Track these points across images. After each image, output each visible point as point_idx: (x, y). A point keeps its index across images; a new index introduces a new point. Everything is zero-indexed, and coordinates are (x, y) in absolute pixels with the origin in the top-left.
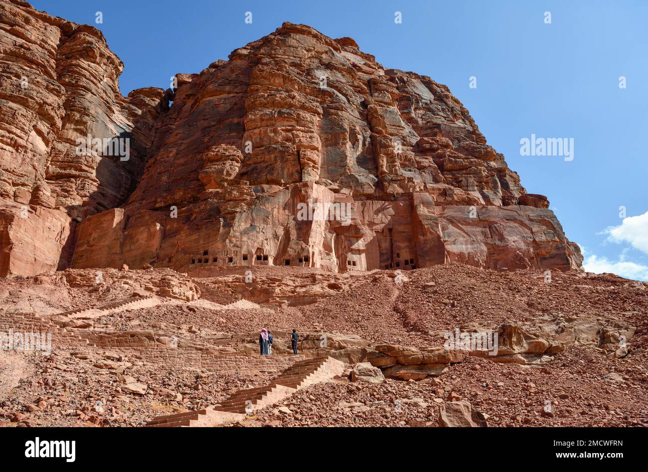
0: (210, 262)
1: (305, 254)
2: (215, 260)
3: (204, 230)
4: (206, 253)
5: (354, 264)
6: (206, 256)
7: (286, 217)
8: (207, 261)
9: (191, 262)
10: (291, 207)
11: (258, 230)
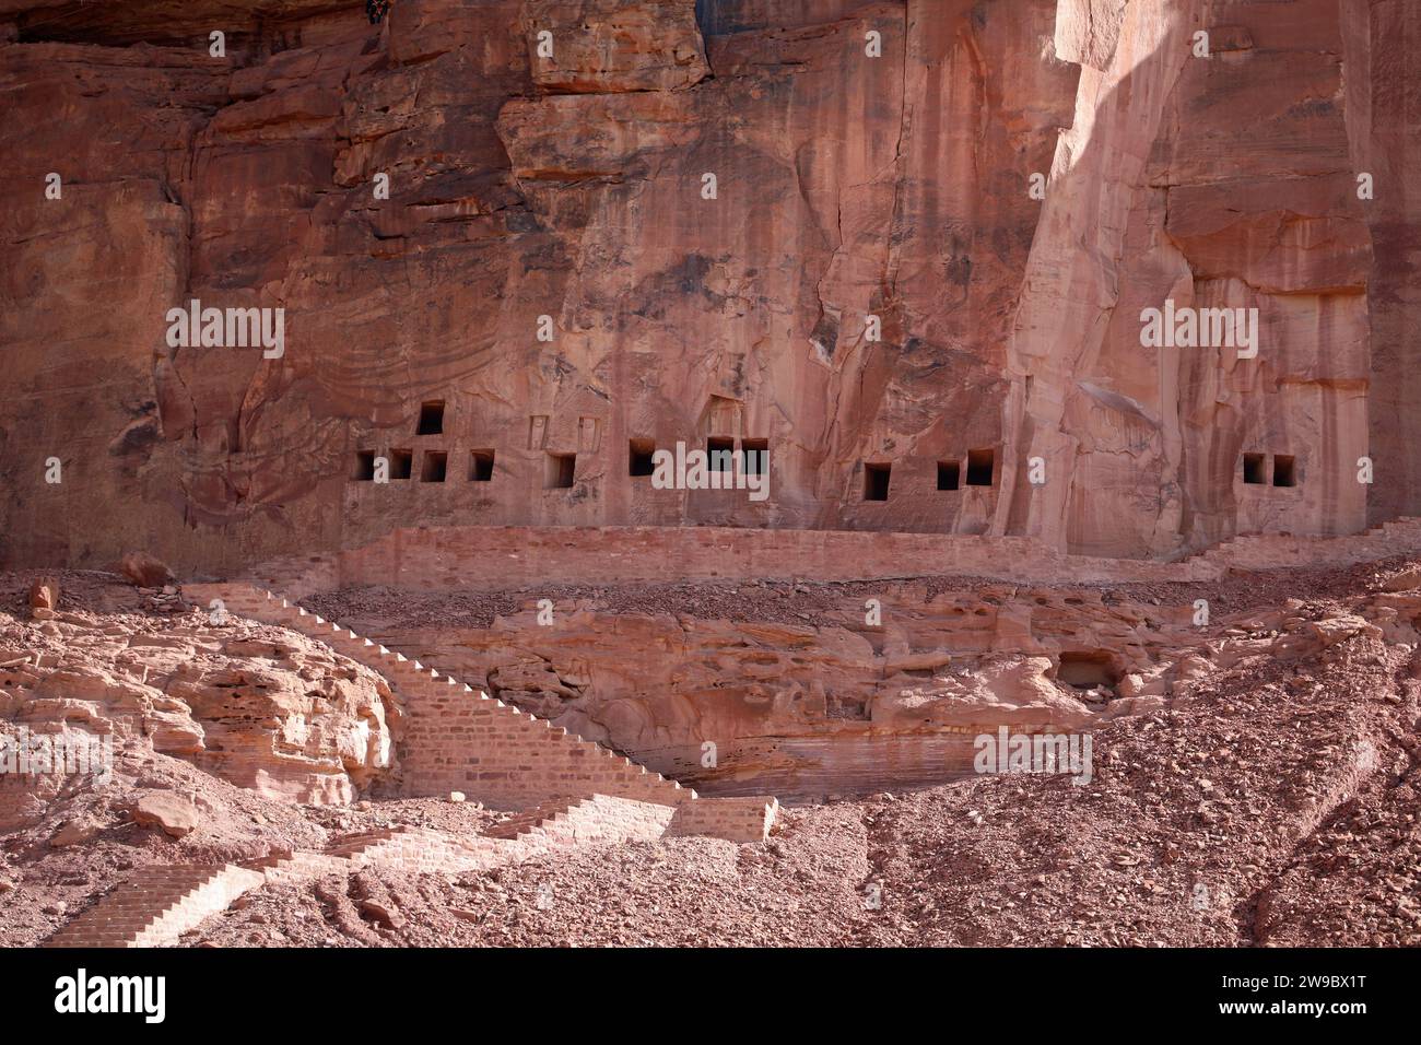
0: (457, 472)
1: (978, 440)
2: (483, 467)
3: (417, 272)
4: (431, 419)
5: (1284, 475)
6: (433, 442)
7: (885, 198)
8: (437, 468)
9: (355, 466)
10: (919, 125)
11: (718, 287)
